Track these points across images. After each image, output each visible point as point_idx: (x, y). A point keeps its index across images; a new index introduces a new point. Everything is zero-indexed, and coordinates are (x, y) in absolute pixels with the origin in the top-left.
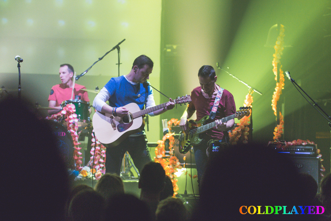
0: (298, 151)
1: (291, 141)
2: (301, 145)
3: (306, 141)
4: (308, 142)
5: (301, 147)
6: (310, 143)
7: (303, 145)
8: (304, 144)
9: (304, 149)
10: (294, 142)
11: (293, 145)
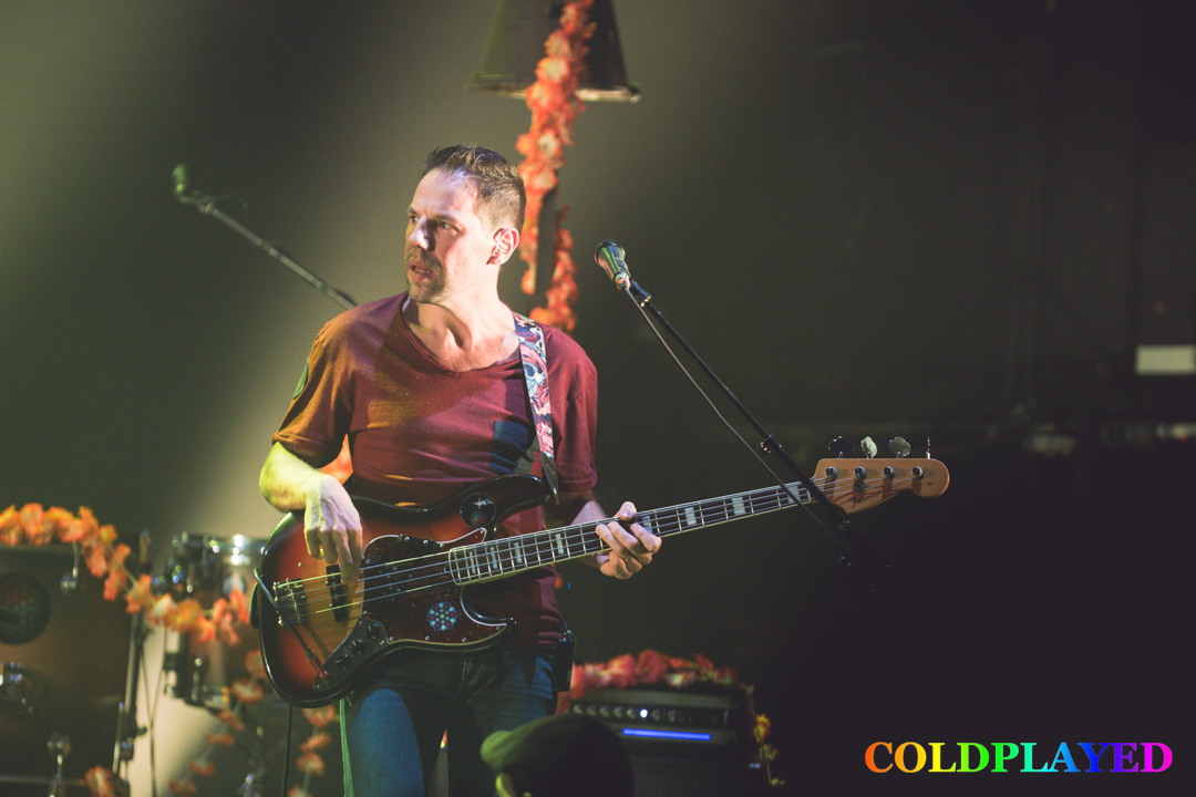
0: (639, 722)
1: (605, 660)
2: (663, 686)
3: (691, 665)
4: (704, 670)
5: (660, 698)
6: (713, 675)
7: (673, 689)
8: (677, 680)
9: (676, 708)
10: (617, 667)
11: (614, 684)
